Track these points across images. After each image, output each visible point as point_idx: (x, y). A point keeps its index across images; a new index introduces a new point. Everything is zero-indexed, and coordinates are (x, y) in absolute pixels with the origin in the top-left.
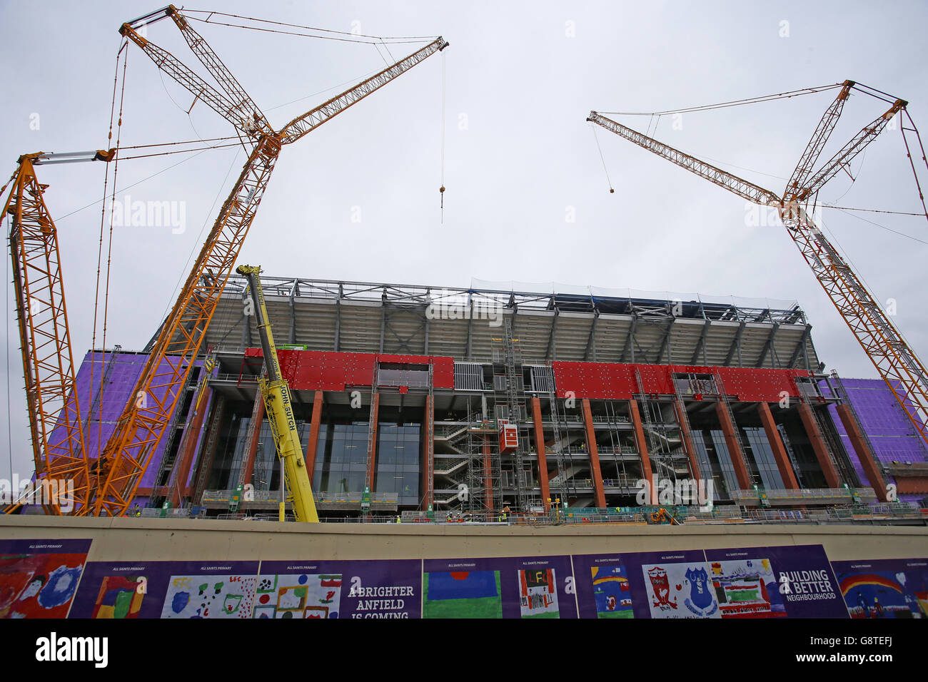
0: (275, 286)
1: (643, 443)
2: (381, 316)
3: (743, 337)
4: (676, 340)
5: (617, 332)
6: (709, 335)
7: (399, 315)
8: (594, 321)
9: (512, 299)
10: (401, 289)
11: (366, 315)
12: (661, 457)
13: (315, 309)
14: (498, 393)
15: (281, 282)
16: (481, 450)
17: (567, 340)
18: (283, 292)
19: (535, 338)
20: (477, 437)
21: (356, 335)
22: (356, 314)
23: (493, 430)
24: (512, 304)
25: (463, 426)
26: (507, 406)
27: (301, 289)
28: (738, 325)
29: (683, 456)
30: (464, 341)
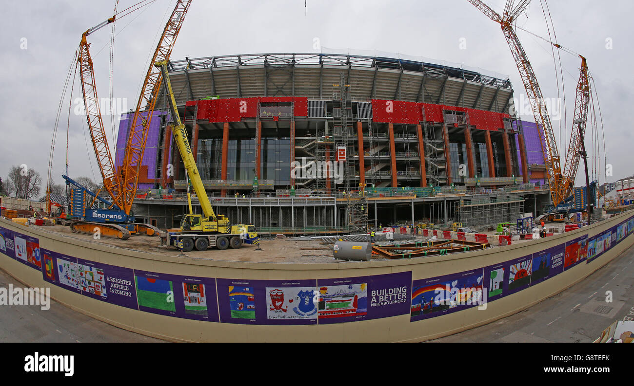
0: (202, 63)
1: (422, 151)
2: (264, 73)
3: (483, 92)
4: (449, 90)
5: (414, 83)
6: (466, 89)
7: (275, 72)
8: (400, 75)
9: (348, 60)
10: (277, 56)
11: (255, 73)
12: (431, 159)
13: (226, 73)
14: (335, 119)
15: (205, 60)
16: (324, 154)
17: (383, 86)
18: (207, 65)
19: (363, 84)
20: (321, 146)
21: (250, 86)
22: (249, 74)
23: (331, 142)
24: (348, 63)
25: (314, 140)
26: (341, 127)
27: (217, 63)
28: (481, 85)
29: (443, 159)
30: (317, 86)
